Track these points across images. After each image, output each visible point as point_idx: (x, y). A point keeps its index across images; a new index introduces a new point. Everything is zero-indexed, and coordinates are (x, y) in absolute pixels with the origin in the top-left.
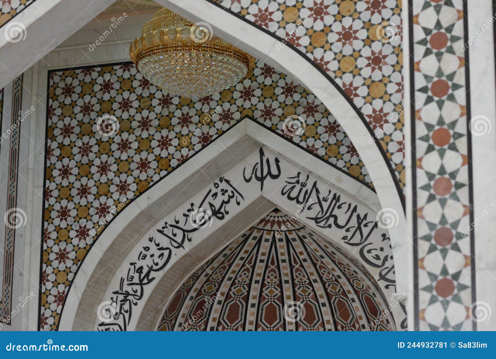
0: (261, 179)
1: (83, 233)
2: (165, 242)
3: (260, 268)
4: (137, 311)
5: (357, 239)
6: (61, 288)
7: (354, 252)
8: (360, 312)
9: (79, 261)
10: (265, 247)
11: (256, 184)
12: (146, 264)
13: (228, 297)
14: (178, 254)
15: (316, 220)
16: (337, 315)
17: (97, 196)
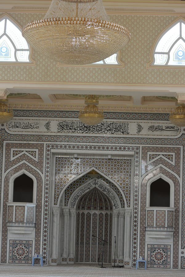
0: (95, 184)
1: (71, 191)
2: (81, 192)
3: (94, 194)
4: (77, 201)
5: (108, 194)
6: (68, 198)
7: (108, 195)
8: (103, 201)
9: (71, 194)
10: (94, 192)
11: (94, 185)
12: (78, 194)
13: (89, 198)
14: (83, 194)
15: (103, 191)
16: (100, 201)
17: (73, 186)
